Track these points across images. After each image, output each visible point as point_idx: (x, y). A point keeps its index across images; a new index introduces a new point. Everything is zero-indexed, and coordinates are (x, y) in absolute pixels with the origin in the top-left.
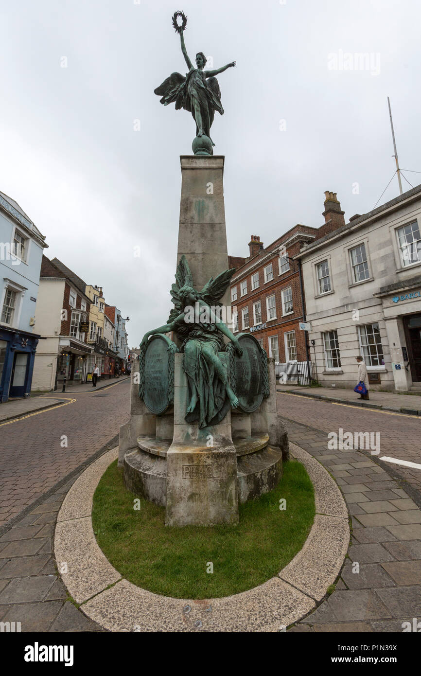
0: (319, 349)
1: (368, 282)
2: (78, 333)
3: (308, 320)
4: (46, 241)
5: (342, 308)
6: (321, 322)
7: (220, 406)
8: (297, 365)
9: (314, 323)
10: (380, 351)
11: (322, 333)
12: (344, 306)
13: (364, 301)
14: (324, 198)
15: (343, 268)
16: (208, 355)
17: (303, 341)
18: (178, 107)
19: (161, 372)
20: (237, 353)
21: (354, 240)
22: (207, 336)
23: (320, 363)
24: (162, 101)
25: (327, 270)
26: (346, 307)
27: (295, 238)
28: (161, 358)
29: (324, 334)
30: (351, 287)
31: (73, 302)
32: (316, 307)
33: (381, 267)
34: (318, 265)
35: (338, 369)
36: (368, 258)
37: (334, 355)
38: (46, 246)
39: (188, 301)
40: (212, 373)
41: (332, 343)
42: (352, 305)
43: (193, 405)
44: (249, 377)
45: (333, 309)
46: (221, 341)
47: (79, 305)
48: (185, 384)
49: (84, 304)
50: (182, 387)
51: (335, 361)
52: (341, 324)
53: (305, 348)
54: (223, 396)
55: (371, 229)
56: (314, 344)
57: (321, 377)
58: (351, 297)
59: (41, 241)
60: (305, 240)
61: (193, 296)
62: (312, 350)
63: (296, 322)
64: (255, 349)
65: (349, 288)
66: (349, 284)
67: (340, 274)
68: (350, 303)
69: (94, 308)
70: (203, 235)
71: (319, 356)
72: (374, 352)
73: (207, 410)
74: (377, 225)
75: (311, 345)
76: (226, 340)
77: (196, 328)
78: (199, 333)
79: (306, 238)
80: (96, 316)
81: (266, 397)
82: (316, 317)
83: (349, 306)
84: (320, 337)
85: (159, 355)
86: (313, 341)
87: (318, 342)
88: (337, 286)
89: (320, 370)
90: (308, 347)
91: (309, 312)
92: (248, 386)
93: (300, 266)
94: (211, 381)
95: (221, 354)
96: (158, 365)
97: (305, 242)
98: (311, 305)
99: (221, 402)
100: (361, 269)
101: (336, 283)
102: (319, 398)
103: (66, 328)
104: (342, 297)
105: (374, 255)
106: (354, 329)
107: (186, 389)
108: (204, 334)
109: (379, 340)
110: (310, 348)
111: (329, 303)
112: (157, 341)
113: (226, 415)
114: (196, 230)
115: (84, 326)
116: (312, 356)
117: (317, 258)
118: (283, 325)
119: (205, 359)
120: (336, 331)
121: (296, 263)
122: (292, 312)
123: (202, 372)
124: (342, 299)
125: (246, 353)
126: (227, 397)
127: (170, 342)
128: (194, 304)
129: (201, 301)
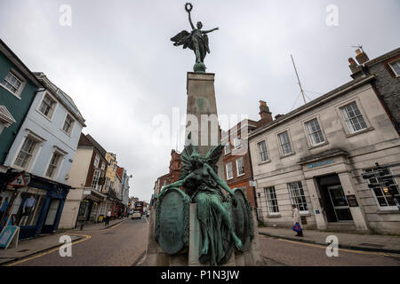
0: (263, 199)
1: (292, 155)
2: (97, 186)
3: (255, 178)
4: (85, 123)
5: (277, 171)
6: (263, 180)
7: (226, 247)
9: (259, 181)
10: (304, 201)
11: (264, 188)
13: (290, 167)
14: (259, 104)
15: (275, 146)
16: (216, 205)
17: (252, 194)
18: (184, 48)
19: (177, 218)
20: (234, 204)
21: (281, 129)
22: (211, 190)
23: (264, 209)
24: (175, 45)
25: (265, 146)
26: (279, 171)
28: (176, 207)
29: (266, 188)
30: (281, 158)
31: (96, 164)
32: (260, 171)
33: (299, 146)
34: (259, 144)
35: (277, 213)
36: (290, 140)
37: (273, 203)
38: (85, 126)
39: (197, 164)
40: (220, 220)
41: (272, 195)
43: (206, 248)
44: (242, 222)
45: (271, 172)
46: (222, 194)
47: (100, 166)
48: (198, 228)
49: (103, 165)
50: (196, 231)
51: (274, 208)
52: (277, 183)
53: (253, 198)
54: (229, 239)
55: (290, 123)
56: (259, 195)
57: (266, 219)
58: (282, 164)
59: (82, 123)
61: (200, 160)
62: (258, 200)
63: (247, 180)
66: (280, 156)
67: (274, 150)
68: (282, 168)
69: (110, 168)
71: (264, 204)
72: (300, 201)
73: (217, 252)
74: (294, 121)
75: (257, 196)
78: (206, 188)
79: (250, 127)
80: (111, 174)
81: (252, 238)
82: (260, 177)
83: (281, 170)
84: (263, 191)
85: (174, 205)
86: (259, 193)
87: (262, 195)
88: (273, 157)
89: (265, 215)
90: (256, 198)
91: (254, 174)
92: (242, 230)
93: (248, 144)
94: (219, 226)
95: (225, 203)
96: (174, 213)
97: (250, 129)
98: (256, 169)
99: (227, 244)
100: (287, 147)
101: (271, 155)
102: (268, 235)
103: (89, 181)
105: (294, 138)
106: (285, 186)
107: (199, 233)
108: (209, 189)
109: (302, 193)
111: (268, 168)
112: (173, 193)
113: (231, 255)
115: (102, 181)
116: (259, 204)
117: (258, 139)
118: (238, 182)
119: (214, 209)
120: (274, 187)
122: (244, 174)
123: (212, 218)
124: (276, 165)
126: (232, 240)
127: (184, 195)
128: (201, 166)
129: (205, 164)
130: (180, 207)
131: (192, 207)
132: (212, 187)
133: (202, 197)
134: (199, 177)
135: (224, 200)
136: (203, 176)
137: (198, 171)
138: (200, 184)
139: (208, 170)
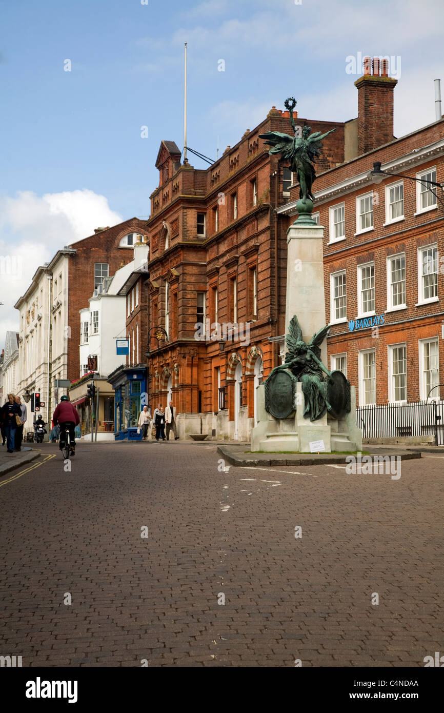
7: (321, 410)
8: (436, 405)
16: (315, 384)
19: (285, 392)
20: (331, 383)
22: (313, 372)
39: (301, 351)
40: (317, 393)
43: (308, 409)
46: (321, 375)
54: (323, 405)
61: (304, 348)
63: (441, 320)
73: (315, 411)
76: (325, 375)
77: (306, 367)
78: (309, 370)
85: (284, 383)
92: (337, 401)
94: (317, 397)
95: (322, 383)
99: (322, 408)
108: (311, 371)
118: (417, 323)
119: (314, 386)
122: (437, 299)
123: (312, 392)
125: (336, 384)
126: (326, 405)
127: (291, 375)
128: (305, 352)
129: (308, 351)
132: (314, 370)
133: (305, 377)
134: (303, 361)
135: (322, 380)
136: (307, 361)
137: (303, 357)
138: (304, 367)
139: (311, 356)
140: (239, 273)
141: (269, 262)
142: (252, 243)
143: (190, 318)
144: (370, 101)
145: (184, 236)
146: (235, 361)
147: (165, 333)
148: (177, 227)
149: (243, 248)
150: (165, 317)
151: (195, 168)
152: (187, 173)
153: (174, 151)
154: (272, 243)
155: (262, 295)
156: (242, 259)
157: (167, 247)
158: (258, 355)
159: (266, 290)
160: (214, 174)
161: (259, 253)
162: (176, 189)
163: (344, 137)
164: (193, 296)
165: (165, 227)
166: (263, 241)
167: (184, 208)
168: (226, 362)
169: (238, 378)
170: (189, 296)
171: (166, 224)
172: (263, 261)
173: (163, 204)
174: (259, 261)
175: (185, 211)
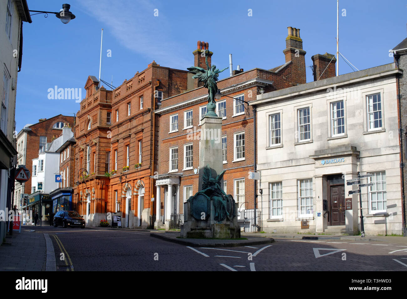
0: (265, 198)
1: (308, 143)
5: (288, 162)
8: (245, 212)
9: (264, 173)
11: (269, 183)
12: (289, 160)
13: (304, 158)
15: (292, 125)
16: (221, 201)
17: (252, 189)
21: (302, 103)
22: (219, 195)
23: (265, 211)
25: (279, 123)
26: (292, 162)
27: (252, 83)
28: (203, 201)
29: (272, 184)
32: (267, 157)
33: (318, 133)
34: (271, 116)
36: (311, 121)
39: (213, 183)
40: (222, 207)
42: (296, 160)
43: (217, 215)
45: (280, 162)
46: (222, 197)
52: (286, 177)
53: (253, 196)
55: (315, 97)
56: (261, 193)
57: (265, 224)
58: (296, 153)
60: (262, 86)
61: (214, 182)
63: (245, 170)
64: (232, 200)
65: (295, 145)
66: (295, 141)
68: (294, 158)
70: (214, 154)
71: (266, 205)
73: (220, 216)
74: (319, 96)
75: (259, 193)
77: (215, 192)
79: (263, 84)
82: (266, 167)
83: (294, 161)
84: (268, 187)
86: (261, 190)
87: (265, 192)
88: (286, 141)
89: (265, 218)
90: (256, 196)
91: (259, 161)
93: (255, 112)
94: (222, 209)
96: (202, 204)
97: (262, 87)
98: (262, 155)
99: (224, 214)
101: (284, 138)
104: (289, 152)
105: (315, 120)
106: (295, 182)
108: (217, 194)
110: (258, 197)
111: (278, 156)
113: (225, 218)
114: (211, 152)
116: (259, 205)
117: (271, 109)
118: (233, 170)
120: (281, 182)
121: (251, 109)
122: (244, 159)
123: (219, 206)
124: (289, 153)
125: (230, 201)
126: (226, 213)
127: (207, 197)
128: (215, 184)
129: (216, 183)
130: (206, 202)
131: (212, 202)
132: (219, 194)
134: (213, 189)
135: (224, 199)
136: (215, 189)
137: (213, 187)
139: (217, 186)
140: (131, 142)
141: (150, 137)
142: (140, 128)
143: (102, 165)
144: (200, 62)
145: (100, 123)
146: (127, 187)
147: (86, 171)
148: (96, 119)
149: (134, 130)
150: (86, 164)
151: (107, 90)
152: (103, 92)
153: (95, 81)
154: (151, 128)
155: (144, 154)
156: (133, 136)
157: (89, 129)
158: (142, 185)
159: (148, 152)
160: (117, 92)
161: (144, 132)
162: (96, 99)
163: (187, 77)
164: (104, 154)
165: (89, 118)
166: (146, 127)
167: (101, 109)
168: (122, 188)
169: (129, 196)
170: (101, 154)
171: (89, 117)
172: (147, 136)
173: (88, 107)
174: (143, 137)
175: (101, 110)
